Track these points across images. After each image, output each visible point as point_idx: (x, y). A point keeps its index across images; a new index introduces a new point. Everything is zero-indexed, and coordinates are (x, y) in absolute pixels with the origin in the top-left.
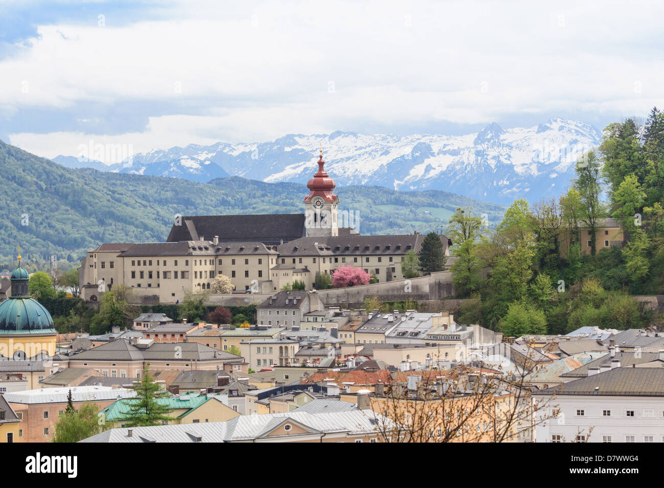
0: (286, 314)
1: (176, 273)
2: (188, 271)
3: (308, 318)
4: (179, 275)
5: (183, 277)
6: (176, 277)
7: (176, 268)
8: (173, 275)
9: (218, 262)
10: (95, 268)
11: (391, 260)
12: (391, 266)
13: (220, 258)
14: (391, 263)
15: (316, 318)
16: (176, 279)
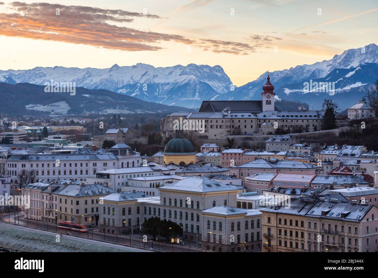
0: (281, 145)
1: (217, 126)
2: (223, 125)
3: (292, 147)
4: (219, 127)
5: (220, 127)
6: (217, 127)
7: (217, 124)
8: (215, 127)
9: (232, 121)
10: (171, 123)
11: (308, 121)
12: (308, 124)
13: (233, 119)
14: (308, 123)
15: (297, 147)
16: (217, 129)
